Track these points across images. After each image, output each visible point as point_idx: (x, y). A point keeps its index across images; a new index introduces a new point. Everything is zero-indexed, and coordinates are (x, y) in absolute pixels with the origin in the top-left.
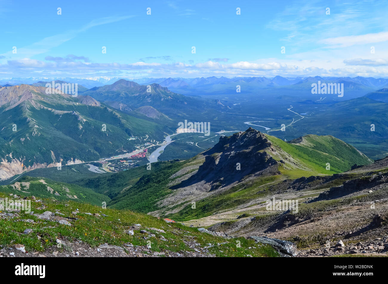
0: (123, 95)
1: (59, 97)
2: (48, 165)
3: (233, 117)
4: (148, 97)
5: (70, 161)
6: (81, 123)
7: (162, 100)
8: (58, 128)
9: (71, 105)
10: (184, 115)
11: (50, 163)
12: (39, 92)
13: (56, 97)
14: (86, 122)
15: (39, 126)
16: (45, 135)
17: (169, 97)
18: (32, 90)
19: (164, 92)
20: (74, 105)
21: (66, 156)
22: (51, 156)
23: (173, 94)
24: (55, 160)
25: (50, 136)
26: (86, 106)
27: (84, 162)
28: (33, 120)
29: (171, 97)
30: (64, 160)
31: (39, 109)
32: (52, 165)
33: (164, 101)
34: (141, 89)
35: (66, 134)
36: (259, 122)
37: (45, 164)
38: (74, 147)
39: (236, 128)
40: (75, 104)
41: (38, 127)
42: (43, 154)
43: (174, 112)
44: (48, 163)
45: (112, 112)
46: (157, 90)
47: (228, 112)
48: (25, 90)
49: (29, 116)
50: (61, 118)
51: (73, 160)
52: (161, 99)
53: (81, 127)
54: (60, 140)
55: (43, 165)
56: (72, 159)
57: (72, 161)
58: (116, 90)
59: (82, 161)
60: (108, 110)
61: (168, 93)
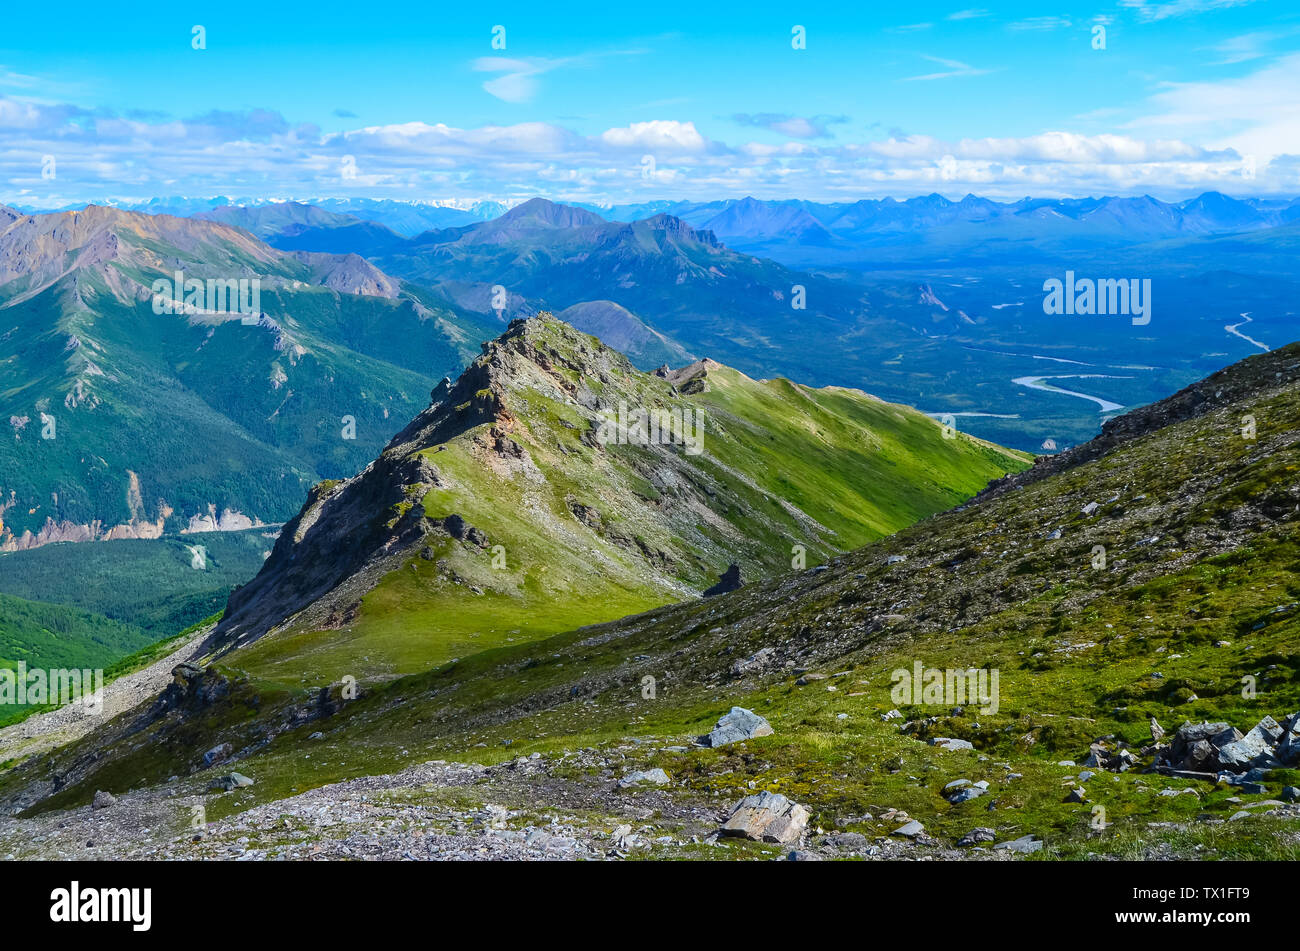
0: (527, 260)
1: (232, 259)
2: (106, 530)
3: (969, 358)
4: (624, 269)
5: (201, 519)
6: (285, 362)
7: (681, 279)
8: (188, 381)
9: (269, 291)
10: (761, 345)
11: (117, 523)
12: (153, 236)
13: (222, 256)
14: (306, 357)
15: (106, 368)
16: (120, 408)
17: (713, 269)
18: (124, 230)
19: (694, 248)
20: (280, 288)
21: (187, 496)
22: (123, 495)
23: (732, 258)
24: (139, 510)
25: (139, 413)
26: (329, 294)
27: (259, 524)
28: (89, 346)
29: (720, 269)
30: (177, 513)
31: (131, 304)
32: (123, 531)
33: (685, 284)
34: (603, 236)
35: (217, 408)
36: (1082, 377)
37: (96, 526)
38: (230, 460)
39: (969, 402)
40: (286, 287)
41: (100, 372)
42: (94, 484)
43: (722, 332)
44: (108, 523)
45: (430, 322)
46: (669, 239)
47: (955, 333)
48: (98, 229)
49: (83, 328)
50: (210, 339)
51: (214, 513)
52: (677, 274)
53: (280, 377)
54: (181, 429)
55: (88, 531)
56: (211, 508)
57: (208, 518)
58: (508, 240)
59: (252, 519)
60: (415, 313)
61: (714, 256)
